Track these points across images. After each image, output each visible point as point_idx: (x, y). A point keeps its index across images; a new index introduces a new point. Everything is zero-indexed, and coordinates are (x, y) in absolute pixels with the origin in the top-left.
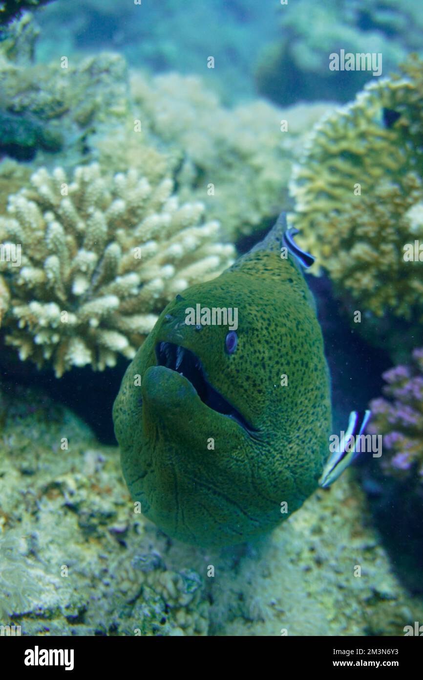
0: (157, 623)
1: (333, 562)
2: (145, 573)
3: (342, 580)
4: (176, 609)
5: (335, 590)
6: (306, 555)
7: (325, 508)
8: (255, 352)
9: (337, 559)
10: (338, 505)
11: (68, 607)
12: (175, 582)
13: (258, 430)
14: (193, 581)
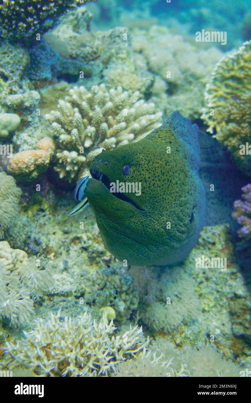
0: (112, 299)
1: (214, 279)
2: (107, 276)
3: (219, 288)
4: (121, 292)
5: (215, 293)
6: (201, 275)
7: (212, 253)
8: (140, 174)
9: (216, 278)
10: (219, 252)
11: (75, 292)
12: (120, 280)
13: (144, 210)
14: (129, 280)
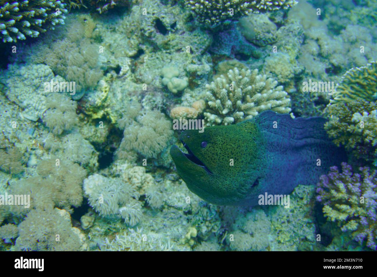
4: (206, 221)
6: (285, 218)
13: (213, 173)
